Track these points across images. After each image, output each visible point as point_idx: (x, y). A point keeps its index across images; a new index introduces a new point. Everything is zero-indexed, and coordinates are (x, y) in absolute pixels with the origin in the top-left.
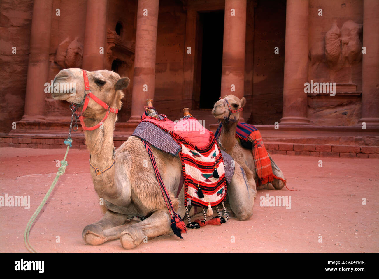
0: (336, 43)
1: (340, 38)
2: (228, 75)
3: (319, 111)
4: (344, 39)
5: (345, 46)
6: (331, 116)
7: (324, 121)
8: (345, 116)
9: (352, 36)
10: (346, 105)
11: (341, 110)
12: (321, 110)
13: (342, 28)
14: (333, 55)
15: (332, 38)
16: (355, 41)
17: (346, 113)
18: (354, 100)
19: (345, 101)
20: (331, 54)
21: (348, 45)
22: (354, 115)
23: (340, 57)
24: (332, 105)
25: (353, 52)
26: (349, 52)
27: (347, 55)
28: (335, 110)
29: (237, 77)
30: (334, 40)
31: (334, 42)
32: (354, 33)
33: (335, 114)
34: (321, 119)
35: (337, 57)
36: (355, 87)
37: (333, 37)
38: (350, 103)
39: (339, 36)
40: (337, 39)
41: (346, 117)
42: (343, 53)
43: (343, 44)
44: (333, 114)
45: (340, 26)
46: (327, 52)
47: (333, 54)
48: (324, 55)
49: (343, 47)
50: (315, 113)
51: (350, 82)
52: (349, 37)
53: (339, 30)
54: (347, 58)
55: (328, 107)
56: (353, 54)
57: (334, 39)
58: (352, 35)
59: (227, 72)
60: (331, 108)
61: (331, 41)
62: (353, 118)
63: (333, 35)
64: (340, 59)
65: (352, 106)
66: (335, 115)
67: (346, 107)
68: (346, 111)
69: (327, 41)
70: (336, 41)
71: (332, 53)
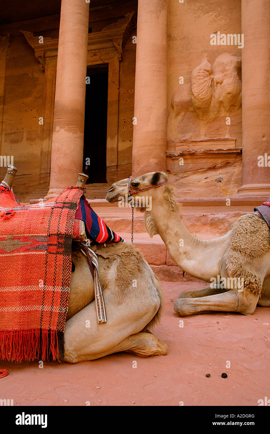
0: (206, 82)
1: (212, 76)
2: (59, 131)
3: (182, 178)
4: (217, 76)
5: (219, 85)
6: (199, 184)
7: (190, 191)
8: (220, 183)
9: (228, 73)
10: (221, 168)
11: (214, 175)
12: (185, 175)
13: (215, 63)
14: (203, 99)
15: (200, 76)
16: (232, 79)
17: (221, 180)
18: (231, 160)
19: (219, 162)
20: (198, 98)
21: (223, 85)
22: (233, 181)
23: (212, 102)
24: (201, 169)
25: (229, 93)
26: (224, 94)
27: (221, 99)
28: (205, 175)
29: (71, 134)
30: (203, 79)
31: (203, 80)
32: (231, 68)
33: (206, 180)
34: (185, 189)
35: (208, 102)
36: (234, 142)
37: (201, 74)
38: (227, 164)
39: (211, 73)
40: (208, 76)
41: (221, 185)
42: (216, 96)
43: (215, 84)
44: (202, 182)
45: (211, 61)
46: (193, 95)
47: (202, 97)
48: (191, 100)
49: (215, 87)
50: (177, 180)
51: (227, 136)
52: (224, 74)
53: (210, 65)
54: (221, 103)
55: (196, 171)
56: (229, 96)
57: (203, 77)
58: (228, 71)
59: (58, 128)
60: (199, 172)
61: (198, 79)
62: (231, 186)
63: (201, 71)
64: (212, 104)
65: (230, 169)
66: (205, 183)
67: (220, 171)
68: (221, 176)
69: (193, 81)
70: (206, 79)
71: (200, 95)
